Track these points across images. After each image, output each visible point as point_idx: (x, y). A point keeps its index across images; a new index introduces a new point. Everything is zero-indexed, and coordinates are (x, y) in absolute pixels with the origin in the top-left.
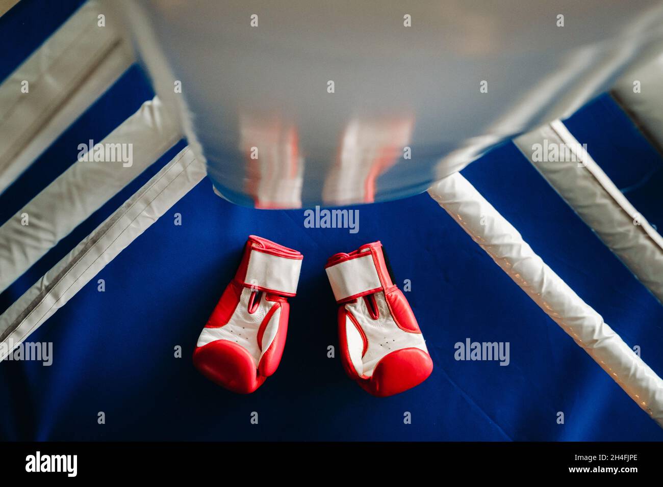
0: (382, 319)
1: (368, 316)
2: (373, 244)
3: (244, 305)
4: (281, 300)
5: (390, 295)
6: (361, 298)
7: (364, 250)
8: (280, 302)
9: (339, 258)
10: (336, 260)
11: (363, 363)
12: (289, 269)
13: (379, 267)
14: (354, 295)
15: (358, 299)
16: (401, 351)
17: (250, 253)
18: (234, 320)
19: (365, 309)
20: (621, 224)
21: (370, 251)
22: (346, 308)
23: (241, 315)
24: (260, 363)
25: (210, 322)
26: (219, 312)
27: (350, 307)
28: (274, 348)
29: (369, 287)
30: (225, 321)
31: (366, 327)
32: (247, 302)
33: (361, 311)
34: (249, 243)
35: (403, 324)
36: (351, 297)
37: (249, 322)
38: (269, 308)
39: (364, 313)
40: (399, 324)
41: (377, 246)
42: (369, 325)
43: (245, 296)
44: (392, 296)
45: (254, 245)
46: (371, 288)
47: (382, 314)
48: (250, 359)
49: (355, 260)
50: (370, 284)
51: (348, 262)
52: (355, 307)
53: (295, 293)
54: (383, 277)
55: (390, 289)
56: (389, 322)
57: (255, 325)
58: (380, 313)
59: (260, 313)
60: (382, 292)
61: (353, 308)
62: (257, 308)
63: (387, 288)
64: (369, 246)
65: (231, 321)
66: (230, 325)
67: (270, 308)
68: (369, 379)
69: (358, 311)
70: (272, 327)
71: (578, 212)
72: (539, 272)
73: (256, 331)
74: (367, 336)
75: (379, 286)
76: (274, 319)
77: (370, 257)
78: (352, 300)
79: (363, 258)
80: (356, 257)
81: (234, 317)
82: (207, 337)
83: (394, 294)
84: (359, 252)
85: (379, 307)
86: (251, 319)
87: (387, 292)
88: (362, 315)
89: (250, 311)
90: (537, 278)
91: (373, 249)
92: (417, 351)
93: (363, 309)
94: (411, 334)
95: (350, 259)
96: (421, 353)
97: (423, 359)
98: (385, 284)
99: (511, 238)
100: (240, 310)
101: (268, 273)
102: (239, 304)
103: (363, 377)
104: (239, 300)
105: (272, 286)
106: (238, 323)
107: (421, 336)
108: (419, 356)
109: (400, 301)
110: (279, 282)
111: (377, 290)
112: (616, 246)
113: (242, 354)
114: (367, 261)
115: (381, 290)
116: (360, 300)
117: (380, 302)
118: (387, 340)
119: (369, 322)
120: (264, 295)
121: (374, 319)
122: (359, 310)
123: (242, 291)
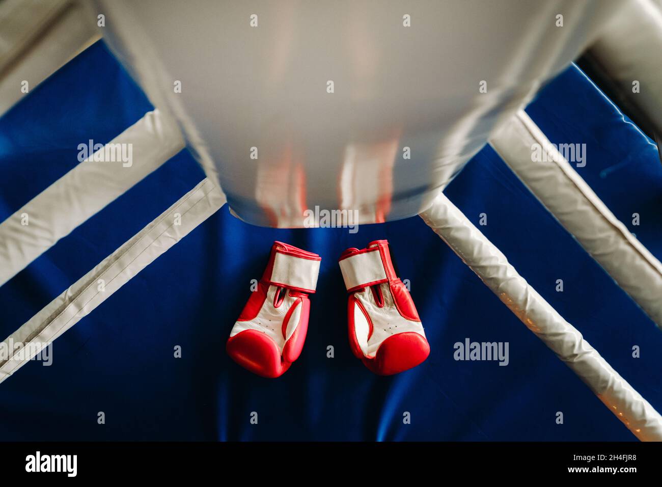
0: (386, 307)
1: (374, 304)
2: (381, 241)
3: (270, 301)
4: (302, 296)
5: (394, 286)
6: (368, 287)
7: (373, 246)
8: (301, 298)
9: (351, 252)
10: (348, 254)
11: (368, 345)
12: (309, 269)
13: (385, 261)
14: (362, 285)
15: (365, 288)
16: (402, 335)
17: (275, 255)
18: (262, 314)
19: (372, 298)
20: (601, 230)
21: (378, 246)
22: (355, 297)
23: (267, 310)
24: (284, 349)
25: (241, 316)
26: (249, 308)
27: (358, 296)
28: (296, 337)
29: (376, 278)
30: (255, 315)
31: (372, 314)
32: (272, 298)
33: (368, 299)
34: (274, 246)
35: (405, 313)
36: (360, 286)
37: (274, 315)
38: (291, 302)
39: (371, 301)
40: (401, 313)
41: (384, 244)
42: (375, 312)
43: (271, 293)
44: (396, 287)
45: (278, 248)
46: (378, 279)
47: (387, 303)
48: (275, 346)
49: (365, 254)
50: (376, 275)
51: (359, 255)
52: (363, 296)
53: (315, 290)
54: (388, 271)
55: (394, 281)
56: (392, 310)
57: (279, 318)
58: (385, 302)
59: (284, 307)
60: (387, 283)
61: (361, 296)
62: (281, 304)
63: (391, 280)
64: (377, 243)
65: (260, 314)
66: (257, 319)
67: (293, 303)
68: (373, 359)
69: (365, 299)
70: (294, 320)
71: (560, 219)
72: (524, 292)
73: (280, 323)
74: (372, 321)
75: (385, 277)
76: (295, 313)
77: (378, 252)
78: (361, 289)
79: (371, 253)
80: (365, 252)
81: (262, 311)
82: (239, 328)
83: (397, 286)
84: (368, 247)
85: (384, 297)
86: (277, 312)
87: (392, 284)
88: (369, 303)
89: (275, 305)
90: (521, 297)
91: (380, 245)
92: (416, 335)
93: (370, 298)
94: (412, 322)
95: (360, 253)
96: (419, 337)
97: (421, 343)
98: (390, 276)
99: (498, 260)
100: (267, 305)
101: (290, 272)
102: (266, 300)
103: (368, 357)
104: (266, 297)
105: (294, 284)
106: (266, 316)
107: (420, 323)
108: (417, 339)
109: (403, 292)
110: (300, 280)
111: (383, 281)
112: (595, 252)
113: (268, 342)
114: (375, 256)
115: (386, 282)
116: (367, 289)
117: (385, 292)
118: (390, 326)
119: (375, 309)
120: (288, 291)
121: (380, 307)
122: (367, 298)
123: (268, 288)
